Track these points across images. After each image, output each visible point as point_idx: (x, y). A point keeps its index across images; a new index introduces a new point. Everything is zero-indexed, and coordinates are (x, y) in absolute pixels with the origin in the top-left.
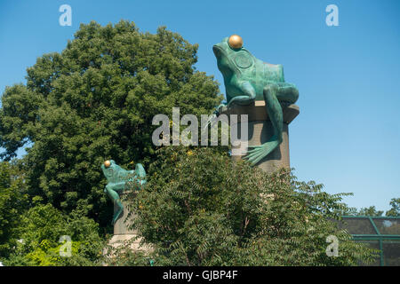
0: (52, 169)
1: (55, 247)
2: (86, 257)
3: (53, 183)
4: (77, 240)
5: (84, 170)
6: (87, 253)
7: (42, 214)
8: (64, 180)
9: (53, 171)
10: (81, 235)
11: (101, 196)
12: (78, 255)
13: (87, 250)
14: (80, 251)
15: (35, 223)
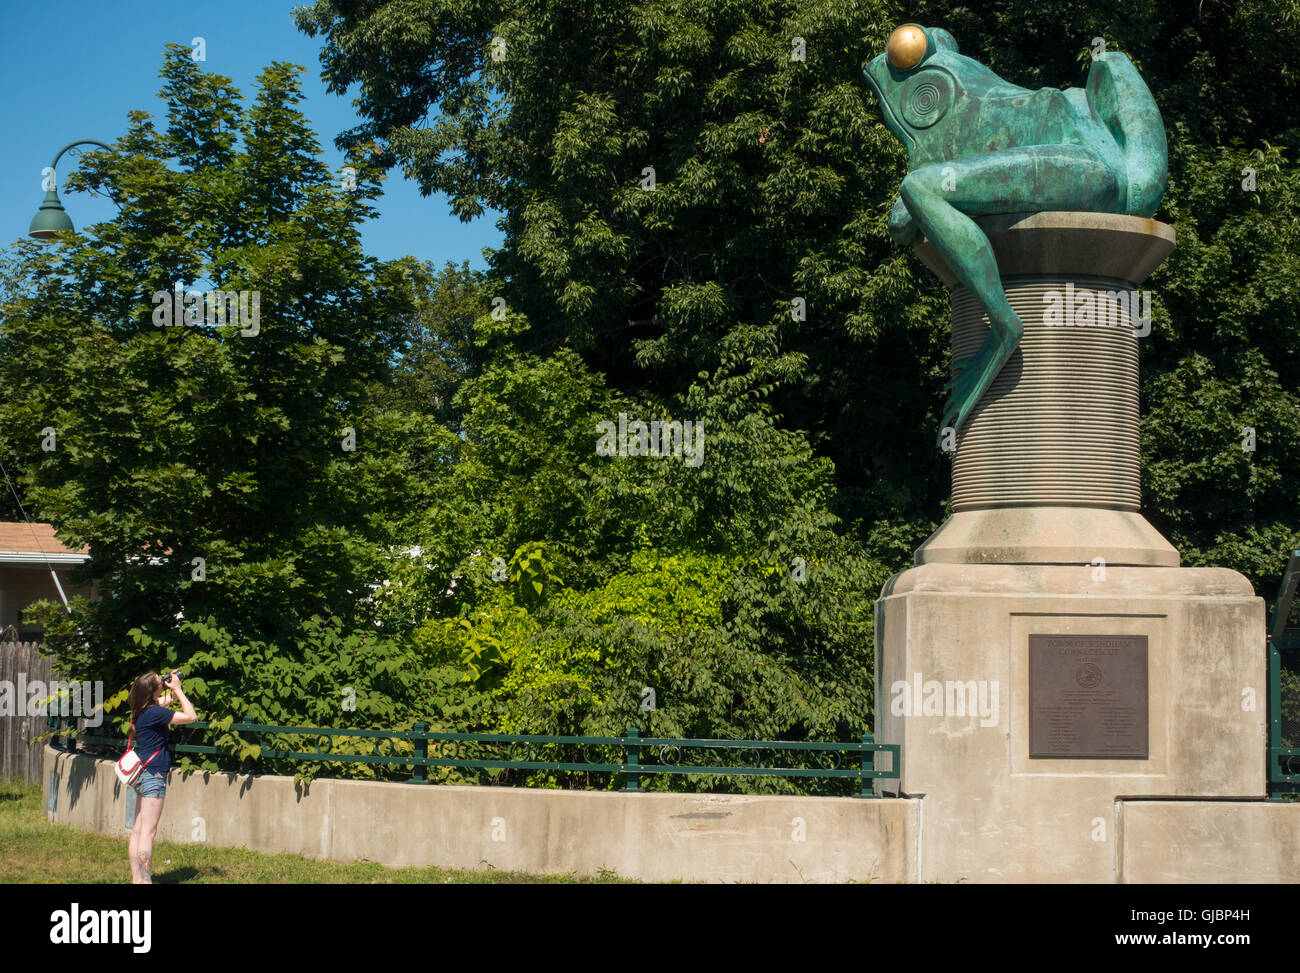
0: (589, 156)
1: (592, 583)
2: (767, 648)
3: (596, 232)
4: (717, 548)
5: (751, 160)
6: (772, 621)
7: (524, 405)
8: (652, 221)
9: (595, 170)
10: (740, 522)
11: (852, 304)
12: (718, 636)
13: (774, 604)
14: (730, 610)
15: (488, 457)
